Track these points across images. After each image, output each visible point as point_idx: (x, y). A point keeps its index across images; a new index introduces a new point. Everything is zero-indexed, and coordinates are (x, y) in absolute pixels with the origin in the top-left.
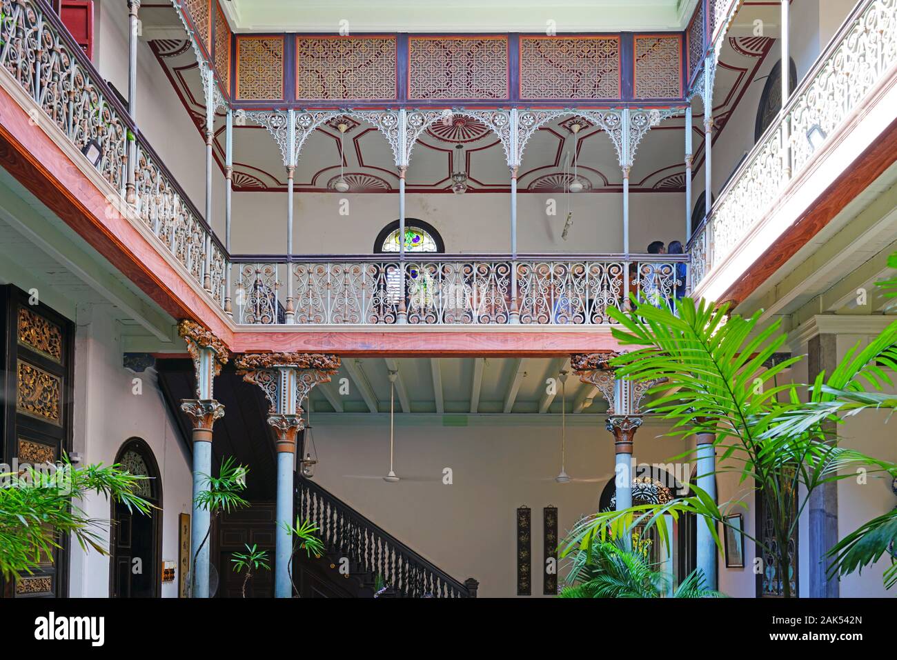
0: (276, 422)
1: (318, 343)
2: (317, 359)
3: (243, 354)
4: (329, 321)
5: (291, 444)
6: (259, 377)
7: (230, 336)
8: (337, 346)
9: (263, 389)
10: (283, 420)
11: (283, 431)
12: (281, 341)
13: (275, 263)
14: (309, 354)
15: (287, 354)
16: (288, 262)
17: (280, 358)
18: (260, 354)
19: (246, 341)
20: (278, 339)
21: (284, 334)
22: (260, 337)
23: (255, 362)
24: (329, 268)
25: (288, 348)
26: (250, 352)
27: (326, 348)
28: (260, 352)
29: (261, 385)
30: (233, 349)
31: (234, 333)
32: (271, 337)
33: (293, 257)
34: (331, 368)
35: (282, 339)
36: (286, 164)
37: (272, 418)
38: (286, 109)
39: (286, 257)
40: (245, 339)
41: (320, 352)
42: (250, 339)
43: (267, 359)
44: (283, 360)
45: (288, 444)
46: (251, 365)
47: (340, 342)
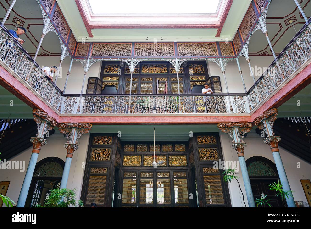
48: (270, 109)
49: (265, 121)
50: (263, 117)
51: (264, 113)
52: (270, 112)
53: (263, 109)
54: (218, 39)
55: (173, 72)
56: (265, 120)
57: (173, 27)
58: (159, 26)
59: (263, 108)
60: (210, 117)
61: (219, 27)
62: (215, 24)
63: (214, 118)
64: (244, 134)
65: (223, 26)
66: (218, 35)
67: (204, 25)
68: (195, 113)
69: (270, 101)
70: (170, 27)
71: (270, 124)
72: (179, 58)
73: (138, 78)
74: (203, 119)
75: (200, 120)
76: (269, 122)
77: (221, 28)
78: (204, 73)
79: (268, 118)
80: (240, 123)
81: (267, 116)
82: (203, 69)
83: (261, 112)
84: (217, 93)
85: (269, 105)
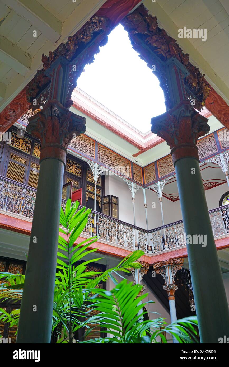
0: (166, 288)
1: (174, 255)
2: (175, 261)
3: (154, 264)
4: (178, 245)
5: (172, 296)
6: (161, 271)
7: (149, 259)
8: (180, 255)
9: (162, 275)
10: (168, 287)
11: (168, 291)
12: (164, 257)
13: (160, 230)
14: (173, 259)
15: (165, 261)
16: (163, 228)
17: (164, 263)
18: (159, 263)
19: (154, 259)
20: (163, 256)
21: (164, 254)
22: (158, 257)
23: (158, 266)
24: (175, 227)
25: (165, 259)
26: (156, 263)
27: (177, 256)
28: (158, 262)
29: (161, 274)
30: (151, 263)
31: (150, 257)
32: (161, 256)
33: (164, 226)
34: (180, 263)
35: (164, 256)
36: (159, 197)
37: (164, 286)
38: (157, 182)
39: (162, 227)
40: (154, 258)
41: (176, 258)
42: (155, 258)
43: (160, 264)
44: (165, 264)
45: (171, 297)
46: (157, 267)
47: (181, 253)
48: (178, 258)
49: (169, 268)
50: (167, 263)
51: (170, 259)
52: (178, 261)
53: (170, 256)
54: (133, 159)
55: (70, 171)
56: (169, 266)
57: (106, 126)
58: (94, 117)
59: (171, 254)
60: (122, 250)
61: (143, 150)
62: (141, 146)
63: (125, 252)
64: (143, 276)
65: (146, 151)
66: (135, 156)
67: (133, 141)
68: (107, 241)
69: (181, 250)
70: (104, 125)
71: (172, 271)
72: (99, 164)
73: (27, 161)
74: (115, 251)
75: (113, 252)
76: (172, 269)
77: (143, 152)
78: (100, 186)
79: (173, 265)
80: (143, 263)
81: (172, 263)
82: (100, 180)
83: (167, 257)
84: (114, 218)
85: (179, 254)
